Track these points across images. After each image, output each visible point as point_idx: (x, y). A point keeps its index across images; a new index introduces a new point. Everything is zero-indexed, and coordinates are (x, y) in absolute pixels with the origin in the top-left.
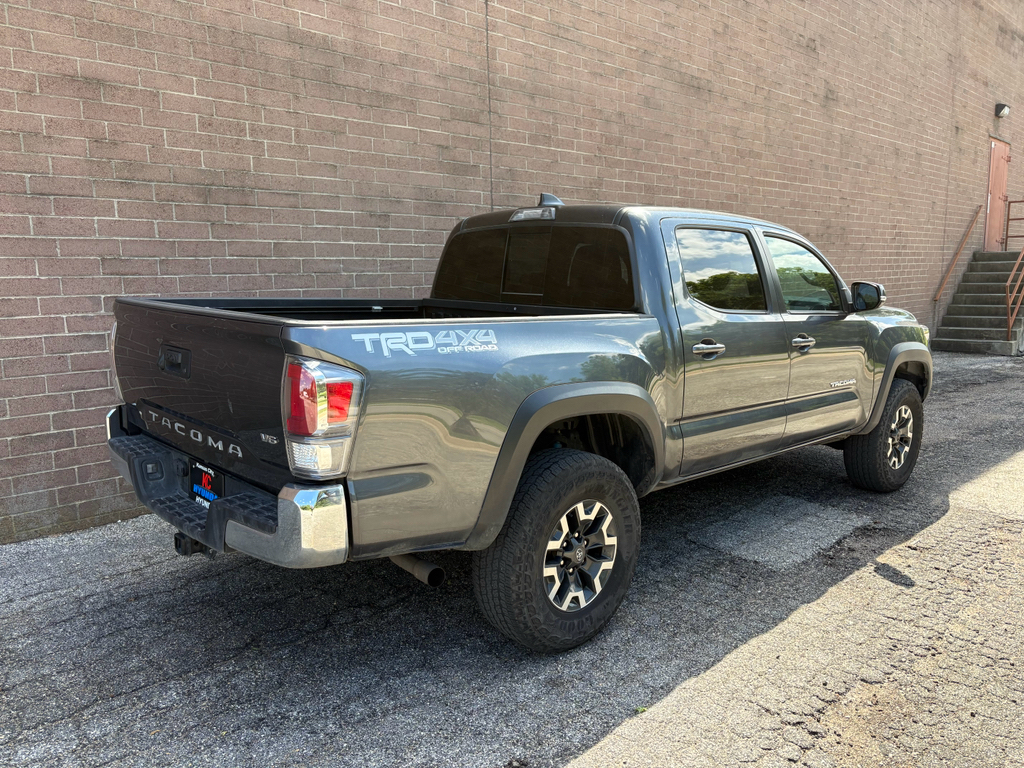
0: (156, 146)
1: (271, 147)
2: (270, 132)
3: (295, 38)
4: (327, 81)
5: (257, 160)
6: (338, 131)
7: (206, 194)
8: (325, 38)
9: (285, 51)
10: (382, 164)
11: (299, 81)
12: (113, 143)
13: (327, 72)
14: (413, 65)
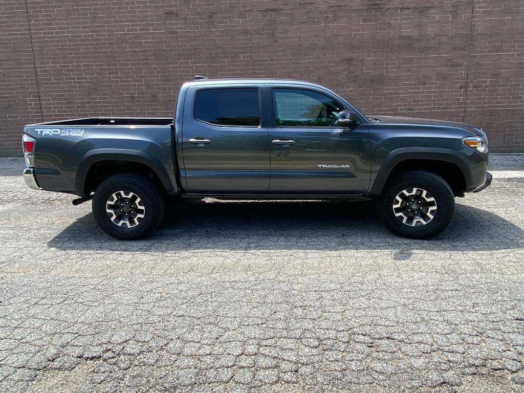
0: (362, 72)
1: (391, 67)
2: (391, 64)
3: (401, 38)
4: (410, 47)
5: (387, 71)
6: (411, 60)
7: (372, 81)
9: (397, 42)
10: (425, 68)
11: (401, 49)
12: (353, 72)
13: (410, 45)
14: (440, 36)
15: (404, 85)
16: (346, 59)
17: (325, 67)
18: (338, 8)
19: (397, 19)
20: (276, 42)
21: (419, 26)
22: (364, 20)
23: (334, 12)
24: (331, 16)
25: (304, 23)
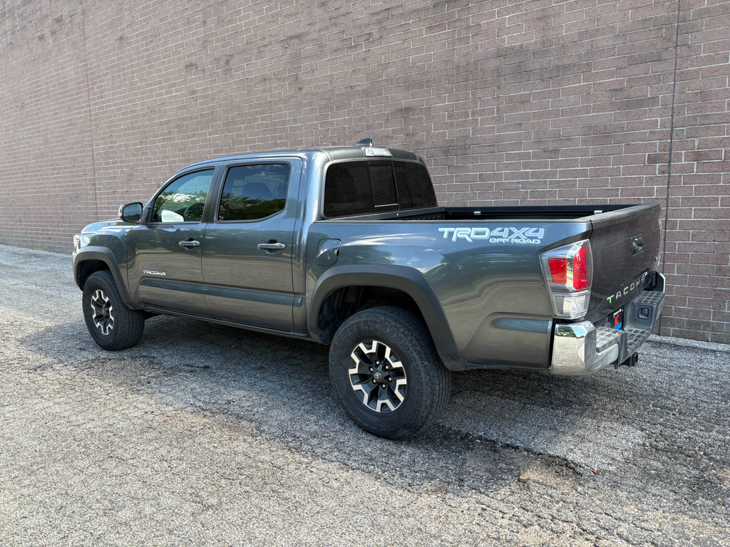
0: (429, 132)
1: (482, 120)
2: (482, 112)
3: (501, 54)
4: (520, 72)
5: (474, 129)
6: (524, 101)
7: (447, 152)
8: (521, 46)
9: (493, 64)
10: (557, 115)
11: (502, 78)
12: (413, 135)
13: (519, 67)
14: (592, 36)
15: (509, 157)
16: (400, 110)
17: (368, 127)
18: (386, 13)
19: (492, 15)
20: (300, 89)
21: (540, 19)
22: (430, 28)
23: (379, 22)
24: (375, 31)
25: (336, 51)
